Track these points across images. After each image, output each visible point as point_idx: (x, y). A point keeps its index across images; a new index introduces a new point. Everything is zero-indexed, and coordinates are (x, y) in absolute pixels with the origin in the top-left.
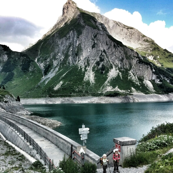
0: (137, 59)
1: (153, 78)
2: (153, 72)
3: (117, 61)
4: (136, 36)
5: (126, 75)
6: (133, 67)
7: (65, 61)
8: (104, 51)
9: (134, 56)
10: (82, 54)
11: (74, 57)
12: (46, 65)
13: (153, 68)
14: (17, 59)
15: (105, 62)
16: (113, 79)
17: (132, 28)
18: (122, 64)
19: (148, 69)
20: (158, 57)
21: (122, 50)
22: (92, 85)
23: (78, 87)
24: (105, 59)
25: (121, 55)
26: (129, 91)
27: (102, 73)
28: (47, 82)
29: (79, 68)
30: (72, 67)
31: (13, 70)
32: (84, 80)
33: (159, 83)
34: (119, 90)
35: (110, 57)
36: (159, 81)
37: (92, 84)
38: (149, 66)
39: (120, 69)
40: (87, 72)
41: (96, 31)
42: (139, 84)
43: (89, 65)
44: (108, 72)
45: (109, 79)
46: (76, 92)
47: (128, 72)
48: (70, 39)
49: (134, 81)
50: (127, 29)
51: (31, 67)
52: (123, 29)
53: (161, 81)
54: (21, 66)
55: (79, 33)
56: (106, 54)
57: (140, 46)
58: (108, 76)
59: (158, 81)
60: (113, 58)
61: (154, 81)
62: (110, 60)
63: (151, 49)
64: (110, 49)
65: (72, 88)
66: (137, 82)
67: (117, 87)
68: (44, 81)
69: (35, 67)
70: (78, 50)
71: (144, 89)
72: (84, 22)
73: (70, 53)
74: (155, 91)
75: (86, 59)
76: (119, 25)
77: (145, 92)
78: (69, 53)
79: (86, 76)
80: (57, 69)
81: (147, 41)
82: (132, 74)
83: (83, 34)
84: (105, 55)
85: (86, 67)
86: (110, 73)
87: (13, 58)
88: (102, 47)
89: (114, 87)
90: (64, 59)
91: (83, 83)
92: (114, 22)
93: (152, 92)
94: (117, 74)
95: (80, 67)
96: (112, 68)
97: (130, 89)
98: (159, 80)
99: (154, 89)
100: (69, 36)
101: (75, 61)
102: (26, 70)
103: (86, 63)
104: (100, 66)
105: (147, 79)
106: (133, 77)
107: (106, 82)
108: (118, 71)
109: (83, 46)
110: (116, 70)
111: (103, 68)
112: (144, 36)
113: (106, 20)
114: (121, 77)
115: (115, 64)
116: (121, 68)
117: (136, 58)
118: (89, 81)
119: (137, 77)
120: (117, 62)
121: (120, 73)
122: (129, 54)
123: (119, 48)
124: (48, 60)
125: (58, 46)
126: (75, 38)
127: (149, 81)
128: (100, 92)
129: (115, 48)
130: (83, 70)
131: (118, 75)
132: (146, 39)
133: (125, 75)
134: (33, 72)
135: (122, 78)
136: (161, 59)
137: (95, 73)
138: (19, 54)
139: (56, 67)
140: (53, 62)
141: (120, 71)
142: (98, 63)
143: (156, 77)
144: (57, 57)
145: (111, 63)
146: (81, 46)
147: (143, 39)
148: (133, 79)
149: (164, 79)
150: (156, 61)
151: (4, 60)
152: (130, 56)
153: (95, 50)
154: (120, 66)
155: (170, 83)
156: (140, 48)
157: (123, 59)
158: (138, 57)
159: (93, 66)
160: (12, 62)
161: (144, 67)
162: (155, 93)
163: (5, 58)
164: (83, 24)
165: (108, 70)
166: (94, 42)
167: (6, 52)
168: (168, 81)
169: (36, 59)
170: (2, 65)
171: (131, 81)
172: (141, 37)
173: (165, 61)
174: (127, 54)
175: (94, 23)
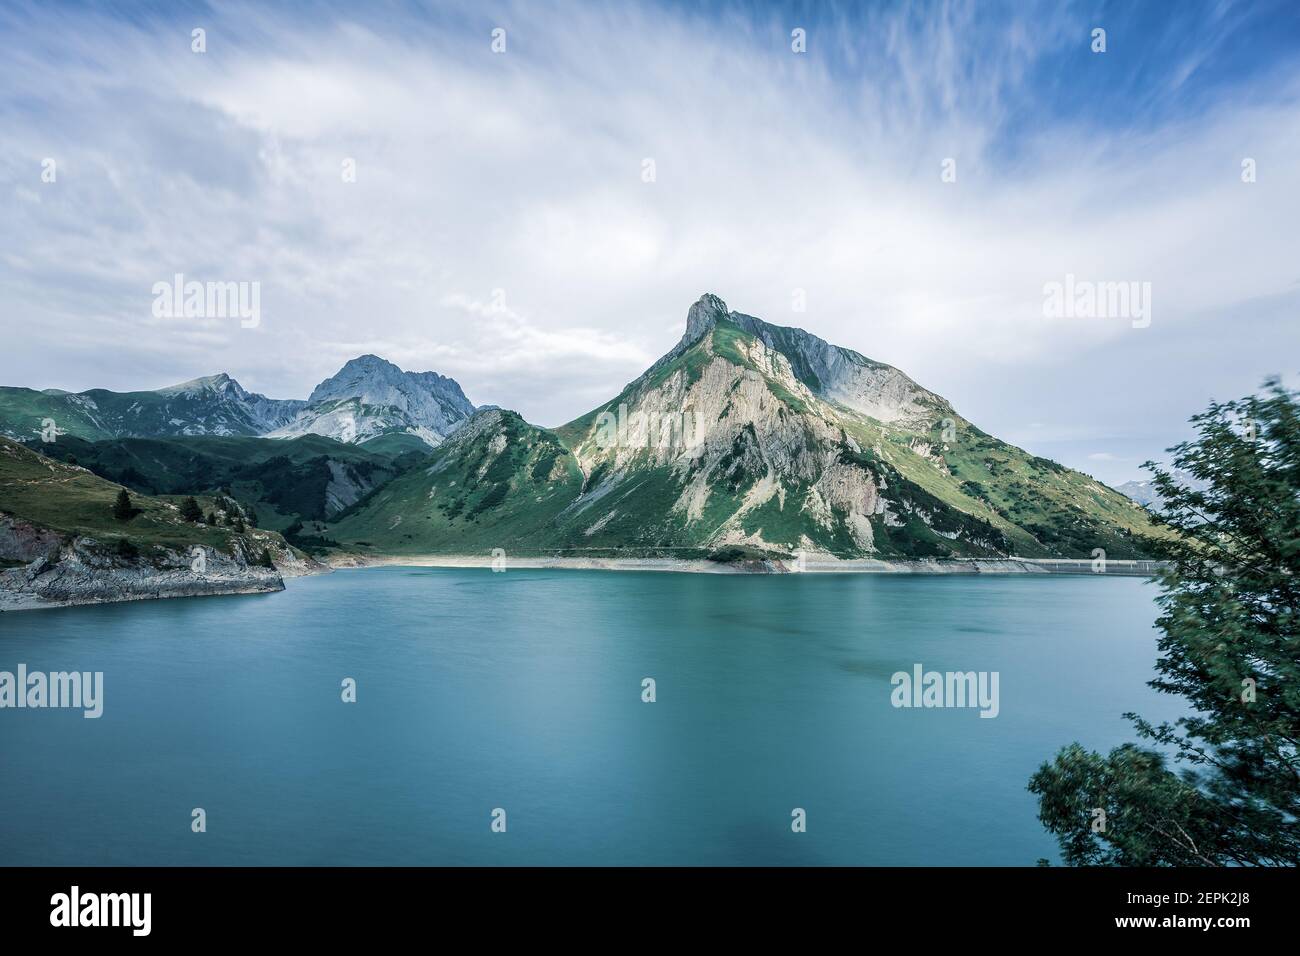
0: (840, 451)
1: (880, 511)
2: (879, 491)
3: (783, 456)
4: (896, 389)
5: (801, 496)
6: (823, 474)
7: (645, 454)
8: (750, 428)
9: (833, 442)
12: (598, 465)
13: (881, 479)
14: (529, 446)
15: (747, 456)
16: (756, 509)
17: (885, 367)
18: (794, 464)
19: (866, 482)
20: (946, 448)
22: (689, 526)
23: (647, 529)
24: (747, 450)
25: (797, 437)
26: (791, 546)
27: (732, 489)
28: (580, 512)
29: (673, 475)
30: (658, 470)
31: (508, 478)
32: (674, 509)
33: (896, 524)
34: (760, 542)
35: (764, 445)
36: (895, 520)
37: (692, 521)
38: (869, 472)
39: (785, 480)
40: (691, 486)
41: (740, 371)
42: (830, 527)
43: (703, 467)
44: (749, 488)
45: (741, 510)
46: (636, 544)
47: (809, 487)
48: (669, 392)
49: (817, 518)
50: (873, 369)
51: (555, 469)
52: (862, 369)
53: (901, 518)
54: (532, 465)
55: (695, 376)
56: (754, 434)
57: (902, 416)
58: (743, 500)
59: (891, 520)
60: (772, 447)
61: (881, 517)
62: (765, 454)
63: (930, 425)
64: (769, 420)
65: (629, 532)
66: (825, 519)
67: (757, 535)
68: (575, 510)
69: (566, 469)
71: (841, 541)
72: (714, 348)
74: (876, 550)
75: (699, 450)
76: (850, 360)
77: (843, 550)
79: (684, 497)
80: (621, 476)
81: (923, 402)
82: (817, 496)
83: (703, 380)
84: (750, 437)
85: (693, 470)
86: (754, 489)
87: (519, 445)
88: (748, 414)
89: (749, 534)
90: (643, 450)
91: (667, 518)
92: (840, 350)
93: (862, 553)
94: (773, 493)
96: (765, 476)
97: (796, 541)
98: (895, 517)
99: (876, 544)
100: (670, 386)
101: (671, 454)
102: (541, 478)
103: (696, 462)
104: (732, 470)
105: (861, 511)
106: (818, 506)
107: (733, 518)
108: (779, 484)
109: (698, 413)
110: (775, 481)
111: (739, 475)
112: (917, 388)
113: (819, 346)
114: (782, 503)
115: (776, 464)
116: (790, 475)
117: (839, 446)
118: (686, 511)
119: (831, 504)
120: (782, 458)
121: (784, 491)
122: (818, 437)
123: (791, 420)
126: (683, 391)
127: (867, 516)
128: (702, 547)
129: (781, 417)
130: (682, 479)
131: (775, 498)
132: (921, 396)
133: (795, 498)
134: (557, 482)
135: (782, 507)
136: (952, 453)
137: (711, 488)
138: (538, 434)
140: (616, 455)
141: (785, 485)
142: (726, 462)
143: (888, 506)
145: (766, 461)
147: (914, 396)
148: (815, 509)
149: (914, 513)
150: (939, 458)
151: (495, 451)
152: (821, 441)
153: (726, 423)
154: (787, 471)
155: (932, 526)
156: (900, 423)
157: (799, 449)
158: (843, 445)
159: (711, 470)
160: (515, 456)
161: (857, 474)
162: (876, 556)
163: (500, 444)
164: (711, 353)
165: (752, 481)
166: (729, 402)
167: (505, 429)
168: (927, 521)
169: (580, 448)
170: (488, 462)
171: (808, 516)
172: (907, 390)
173: (964, 461)
174: (812, 436)
175: (744, 351)
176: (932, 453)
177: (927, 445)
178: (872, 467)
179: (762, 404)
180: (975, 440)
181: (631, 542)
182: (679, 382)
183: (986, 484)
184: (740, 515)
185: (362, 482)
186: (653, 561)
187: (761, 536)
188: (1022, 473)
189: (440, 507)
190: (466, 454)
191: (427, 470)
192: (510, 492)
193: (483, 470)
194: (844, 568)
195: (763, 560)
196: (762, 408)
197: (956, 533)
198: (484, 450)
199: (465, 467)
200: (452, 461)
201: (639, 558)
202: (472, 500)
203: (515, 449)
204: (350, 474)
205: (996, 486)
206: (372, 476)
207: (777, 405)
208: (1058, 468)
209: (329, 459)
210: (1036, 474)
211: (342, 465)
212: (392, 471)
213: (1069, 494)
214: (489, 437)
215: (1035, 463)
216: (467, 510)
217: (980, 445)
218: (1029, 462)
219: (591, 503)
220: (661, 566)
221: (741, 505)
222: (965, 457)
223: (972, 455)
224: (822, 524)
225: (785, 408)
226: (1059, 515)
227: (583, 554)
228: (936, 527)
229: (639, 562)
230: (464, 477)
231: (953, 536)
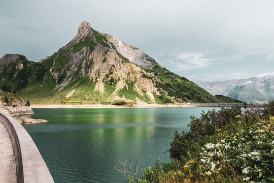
0: (142, 74)
1: (155, 91)
2: (154, 85)
5: (132, 87)
6: (137, 80)
8: (113, 66)
9: (139, 71)
10: (94, 67)
11: (86, 70)
12: (60, 75)
13: (154, 82)
14: (32, 68)
15: (114, 74)
16: (121, 90)
17: (137, 49)
18: (128, 77)
19: (150, 83)
20: (159, 74)
21: (129, 66)
22: (102, 95)
23: (88, 96)
24: (114, 72)
25: (128, 69)
27: (111, 84)
28: (59, 91)
29: (91, 79)
30: (84, 77)
32: (95, 90)
33: (159, 95)
34: (125, 99)
35: (118, 71)
37: (102, 93)
38: (151, 80)
39: (126, 82)
40: (98, 83)
41: (107, 48)
42: (143, 95)
43: (100, 77)
44: (116, 84)
45: (117, 90)
46: (87, 100)
47: (134, 84)
48: (83, 53)
49: (138, 93)
50: (133, 49)
51: (45, 76)
52: (130, 49)
53: (161, 93)
54: (35, 75)
55: (92, 49)
57: (143, 64)
58: (116, 87)
59: (158, 93)
60: (121, 72)
61: (155, 93)
62: (119, 74)
63: (153, 67)
65: (82, 97)
66: (141, 93)
67: (124, 97)
68: (57, 90)
69: (49, 76)
70: (90, 63)
71: (147, 99)
72: (97, 40)
73: (83, 65)
74: (156, 102)
75: (97, 72)
76: (126, 46)
77: (148, 102)
79: (97, 86)
80: (70, 79)
81: (149, 60)
82: (137, 87)
83: (95, 50)
84: (114, 69)
85: (97, 78)
86: (118, 84)
87: (28, 67)
88: (112, 62)
89: (121, 96)
90: (77, 71)
91: (94, 93)
93: (153, 102)
94: (124, 85)
96: (120, 80)
97: (135, 99)
99: (155, 100)
100: (83, 51)
101: (87, 73)
102: (40, 79)
103: (97, 75)
104: (110, 78)
105: (150, 91)
107: (114, 92)
108: (125, 83)
109: (94, 60)
110: (123, 82)
111: (112, 80)
112: (147, 56)
114: (128, 88)
115: (123, 77)
117: (141, 72)
118: (99, 90)
119: (141, 89)
120: (125, 76)
121: (127, 85)
123: (126, 64)
124: (62, 71)
125: (72, 58)
126: (88, 53)
128: (109, 101)
129: (123, 63)
131: (125, 87)
132: (148, 58)
134: (46, 81)
135: (128, 90)
137: (104, 84)
138: (35, 64)
139: (69, 77)
140: (66, 73)
141: (127, 83)
142: (107, 76)
143: (157, 90)
145: (119, 76)
147: (146, 58)
148: (137, 90)
149: (163, 92)
150: (157, 76)
151: (19, 69)
152: (135, 71)
153: (105, 64)
154: (127, 79)
157: (129, 73)
159: (103, 78)
160: (27, 71)
161: (147, 81)
163: (21, 66)
164: (96, 42)
165: (116, 82)
166: (105, 58)
167: (22, 61)
168: (167, 94)
169: (51, 69)
170: (17, 73)
171: (136, 92)
172: (144, 56)
173: (164, 77)
174: (132, 69)
175: (105, 42)
176: (155, 75)
177: (153, 72)
178: (152, 79)
180: (166, 72)
181: (84, 99)
182: (86, 50)
183: (171, 84)
184: (116, 92)
188: (180, 81)
190: (6, 70)
192: (29, 83)
193: (15, 76)
194: (150, 106)
196: (116, 60)
198: (14, 68)
199: (7, 74)
203: (27, 69)
205: (174, 84)
207: (121, 60)
208: (187, 80)
210: (183, 81)
214: (15, 64)
215: (183, 78)
217: (168, 73)
218: (180, 78)
219: (62, 88)
223: (166, 76)
224: (140, 95)
225: (123, 61)
226: (191, 92)
227: (69, 103)
228: (169, 95)
229: (90, 105)
230: (8, 78)
231: (173, 98)
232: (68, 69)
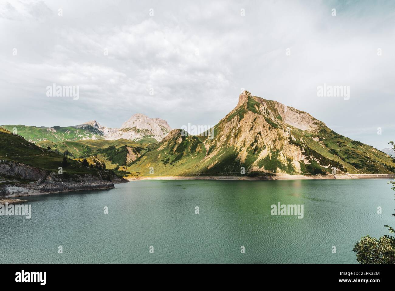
0: (289, 140)
1: (302, 159)
2: (302, 153)
3: (271, 142)
4: (307, 120)
5: (277, 155)
6: (284, 148)
7: (226, 142)
8: (260, 133)
9: (287, 137)
10: (241, 136)
11: (234, 139)
12: (211, 146)
13: (303, 149)
14: (189, 141)
15: (259, 142)
16: (262, 160)
17: (303, 113)
18: (274, 145)
19: (298, 150)
20: (324, 138)
21: (276, 132)
23: (227, 167)
24: (259, 140)
25: (275, 136)
26: (274, 171)
27: (254, 153)
28: (206, 162)
29: (235, 149)
30: (230, 147)
31: (183, 151)
32: (236, 160)
33: (308, 164)
34: (264, 170)
35: (264, 139)
36: (308, 162)
37: (242, 164)
38: (299, 147)
39: (271, 150)
40: (241, 152)
41: (256, 115)
42: (286, 165)
43: (245, 146)
47: (279, 152)
48: (233, 122)
49: (282, 162)
50: (299, 113)
51: (198, 148)
52: (296, 113)
53: (310, 162)
54: (190, 147)
55: (242, 117)
56: (261, 135)
57: (309, 128)
58: (258, 157)
59: (306, 162)
60: (267, 139)
61: (303, 161)
62: (265, 141)
63: (318, 131)
64: (266, 131)
65: (222, 168)
66: (285, 162)
68: (204, 161)
69: (201, 148)
70: (238, 132)
71: (290, 169)
72: (248, 108)
74: (301, 172)
75: (243, 141)
76: (292, 110)
77: (291, 172)
78: (231, 135)
79: (239, 156)
80: (219, 150)
81: (316, 124)
82: (282, 155)
83: (244, 118)
84: (260, 136)
85: (241, 147)
86: (261, 153)
87: (186, 140)
88: (259, 129)
89: (260, 167)
91: (233, 163)
92: (289, 107)
93: (297, 173)
94: (268, 154)
95: (237, 148)
96: (265, 148)
97: (275, 169)
99: (301, 170)
100: (234, 120)
101: (234, 142)
102: (193, 151)
103: (242, 145)
104: (254, 147)
105: (296, 159)
107: (255, 163)
108: (269, 151)
109: (243, 129)
110: (268, 150)
111: (256, 149)
112: (314, 119)
113: (281, 106)
114: (270, 157)
115: (268, 145)
116: (273, 148)
117: (289, 139)
118: (240, 160)
119: (287, 157)
120: (271, 143)
121: (271, 154)
122: (282, 136)
124: (214, 142)
125: (224, 129)
126: (238, 122)
127: (298, 161)
129: (270, 130)
131: (268, 156)
132: (315, 122)
133: (275, 156)
134: (199, 152)
135: (270, 159)
136: (326, 140)
137: (248, 153)
138: (192, 137)
140: (217, 143)
141: (272, 152)
142: (252, 145)
143: (305, 158)
144: (220, 139)
145: (265, 144)
146: (241, 129)
147: (313, 122)
148: (281, 159)
149: (314, 160)
150: (322, 142)
151: (179, 142)
152: (283, 137)
153: (252, 132)
154: (272, 147)
155: (320, 164)
156: (309, 131)
157: (276, 140)
158: (290, 138)
159: (247, 147)
160: (185, 144)
161: (295, 147)
162: (301, 174)
163: (180, 140)
164: (247, 110)
165: (261, 150)
166: (253, 125)
168: (318, 162)
169: (205, 141)
170: (176, 146)
171: (279, 161)
172: (311, 119)
173: (330, 142)
174: (280, 135)
175: (257, 109)
176: (319, 140)
177: (317, 137)
178: (300, 145)
179: (263, 125)
180: (333, 136)
181: (222, 170)
182: (237, 119)
183: (337, 150)
184: (257, 161)
185: (138, 153)
186: (229, 177)
187: (264, 168)
188: (350, 146)
189: (162, 161)
190: (169, 144)
191: (158, 149)
192: (184, 156)
193: (175, 149)
194: (291, 178)
195: (265, 176)
196: (263, 127)
197: (328, 166)
198: (175, 142)
199: (169, 148)
200: (165, 146)
201: (225, 176)
202: (172, 158)
203: (185, 142)
204: (134, 151)
205: (341, 150)
206: (140, 151)
207: (268, 125)
208: (361, 144)
209: (127, 146)
210: (354, 146)
211: (131, 148)
212: (146, 150)
213: (365, 152)
214: (177, 138)
215: (354, 143)
216: (170, 162)
217: (335, 137)
218: (352, 142)
219: (209, 159)
220: (232, 178)
221: (257, 158)
222: (330, 141)
223: (333, 141)
224: (284, 164)
225: (271, 126)
226: (362, 159)
227: (207, 175)
229: (225, 177)
230: (169, 151)
232: (219, 140)
